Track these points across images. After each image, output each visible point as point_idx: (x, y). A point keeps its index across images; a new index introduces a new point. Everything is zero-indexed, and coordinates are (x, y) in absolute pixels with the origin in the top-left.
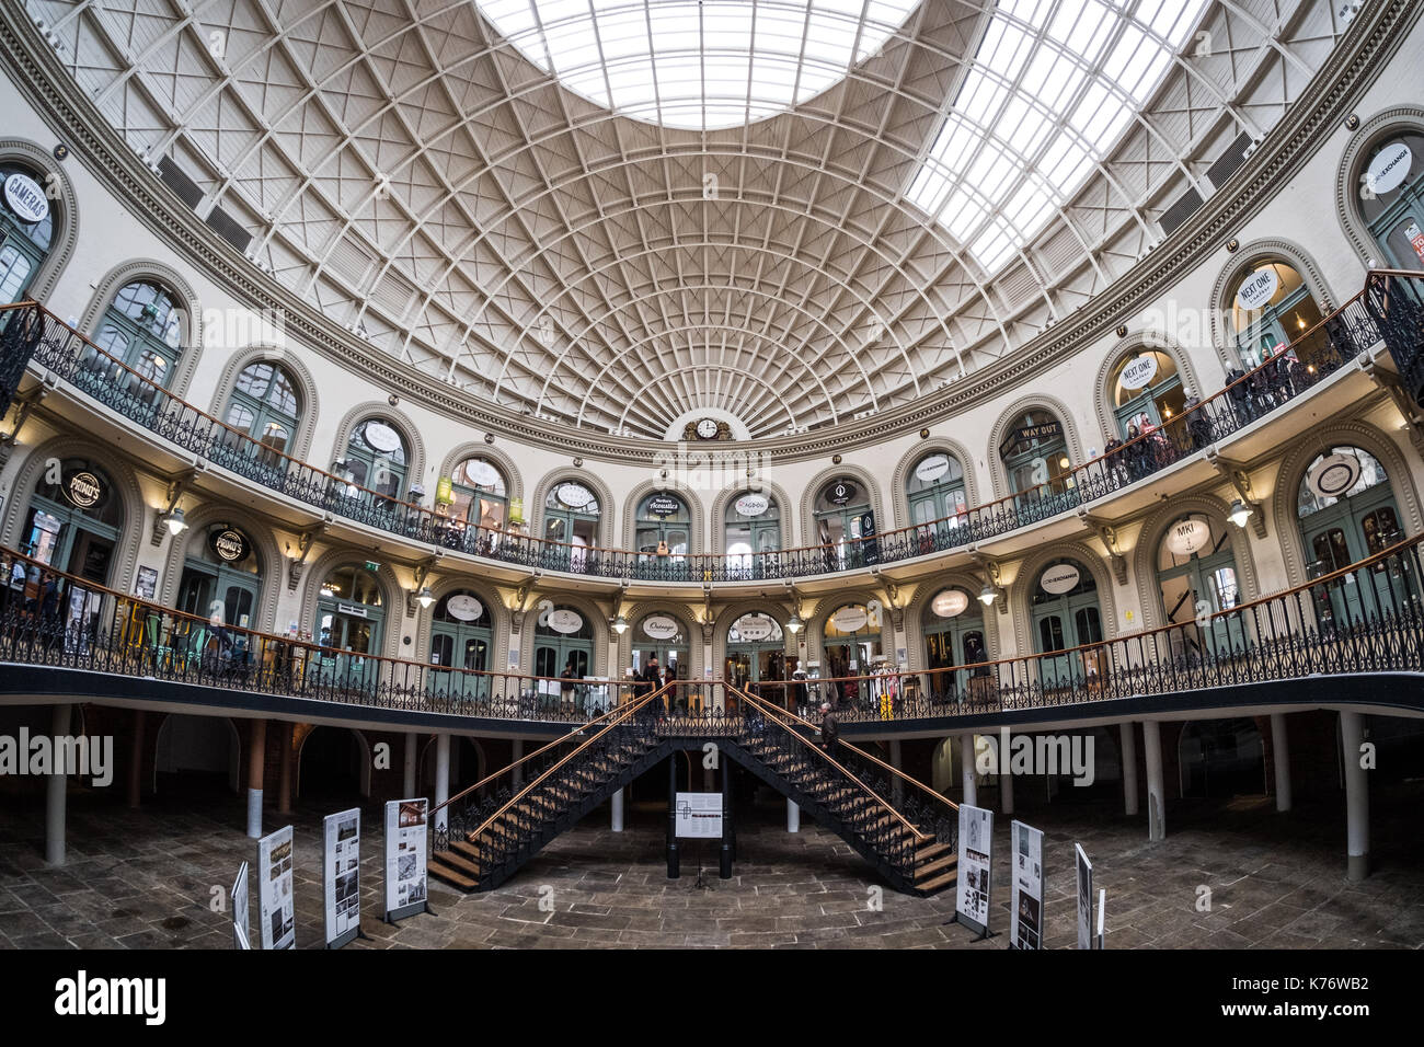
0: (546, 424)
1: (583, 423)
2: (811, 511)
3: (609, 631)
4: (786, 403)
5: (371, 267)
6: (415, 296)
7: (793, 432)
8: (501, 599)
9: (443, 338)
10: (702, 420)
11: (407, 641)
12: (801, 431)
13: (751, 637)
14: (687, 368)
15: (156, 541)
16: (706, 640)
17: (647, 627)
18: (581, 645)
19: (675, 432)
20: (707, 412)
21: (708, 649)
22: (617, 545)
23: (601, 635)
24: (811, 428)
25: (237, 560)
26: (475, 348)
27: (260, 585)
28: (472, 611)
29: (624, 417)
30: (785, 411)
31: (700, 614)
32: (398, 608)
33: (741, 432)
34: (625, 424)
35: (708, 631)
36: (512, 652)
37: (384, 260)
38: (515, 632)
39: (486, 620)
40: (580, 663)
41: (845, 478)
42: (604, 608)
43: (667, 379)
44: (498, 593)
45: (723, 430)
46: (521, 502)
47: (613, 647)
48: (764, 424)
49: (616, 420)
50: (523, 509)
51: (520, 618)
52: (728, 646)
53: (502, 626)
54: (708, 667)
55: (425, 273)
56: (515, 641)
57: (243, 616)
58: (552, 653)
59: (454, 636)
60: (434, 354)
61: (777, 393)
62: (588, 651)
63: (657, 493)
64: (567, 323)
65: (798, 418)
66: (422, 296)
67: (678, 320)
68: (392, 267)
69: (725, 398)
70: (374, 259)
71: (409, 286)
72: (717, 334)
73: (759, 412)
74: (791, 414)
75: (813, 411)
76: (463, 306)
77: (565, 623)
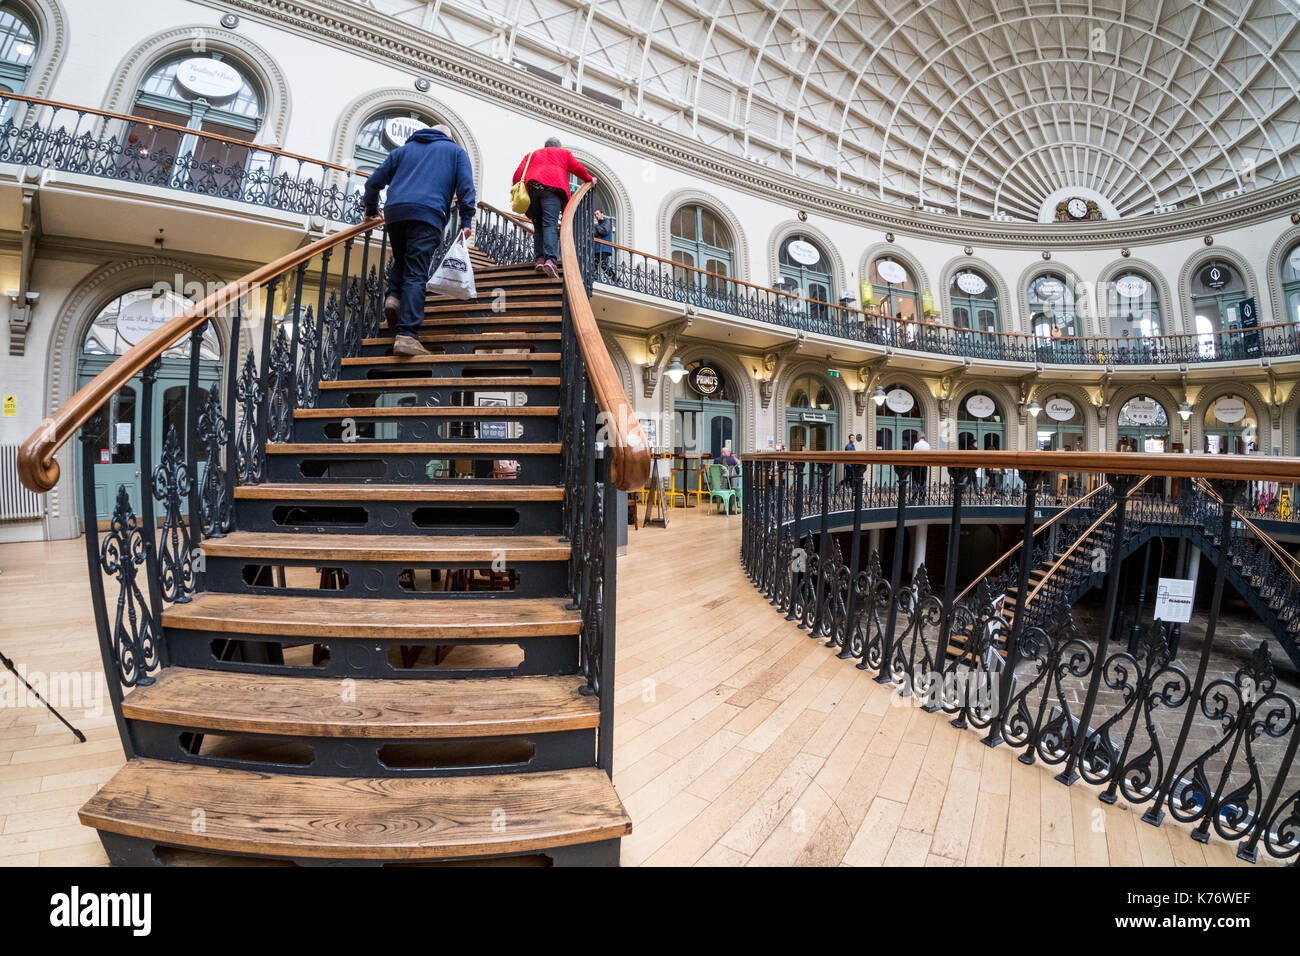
0: (935, 217)
1: (964, 213)
2: (1189, 295)
3: (1019, 414)
4: (1146, 179)
5: (733, 99)
6: (781, 116)
7: (1162, 210)
8: (929, 390)
10: (1069, 200)
12: (1170, 209)
13: (1139, 421)
14: (1055, 144)
15: (648, 393)
16: (1101, 422)
17: (1050, 409)
18: (994, 428)
19: (1047, 214)
20: (1076, 192)
21: (1102, 431)
22: (1017, 329)
23: (1012, 418)
24: (1180, 204)
25: (716, 392)
26: (849, 155)
27: (738, 411)
28: (906, 403)
29: (997, 203)
30: (1146, 187)
31: (1095, 397)
32: (848, 407)
33: (1110, 212)
34: (1000, 209)
35: (1103, 413)
37: (742, 91)
38: (942, 418)
41: (1219, 261)
42: (1012, 391)
43: (1035, 155)
44: (924, 384)
45: (1092, 208)
46: (930, 295)
47: (1022, 428)
48: (1127, 202)
49: (990, 206)
50: (935, 300)
51: (947, 405)
52: (1120, 429)
53: (932, 413)
55: (782, 94)
56: (942, 425)
57: (727, 441)
59: (892, 429)
60: (815, 166)
61: (1136, 168)
62: (1000, 434)
63: (1044, 275)
64: (920, 115)
65: (1161, 194)
66: (789, 116)
67: (1022, 98)
68: (754, 96)
69: (1085, 176)
70: (735, 92)
71: (773, 109)
72: (1063, 111)
73: (1121, 188)
74: (1154, 191)
75: (1173, 188)
76: (824, 117)
77: (980, 407)
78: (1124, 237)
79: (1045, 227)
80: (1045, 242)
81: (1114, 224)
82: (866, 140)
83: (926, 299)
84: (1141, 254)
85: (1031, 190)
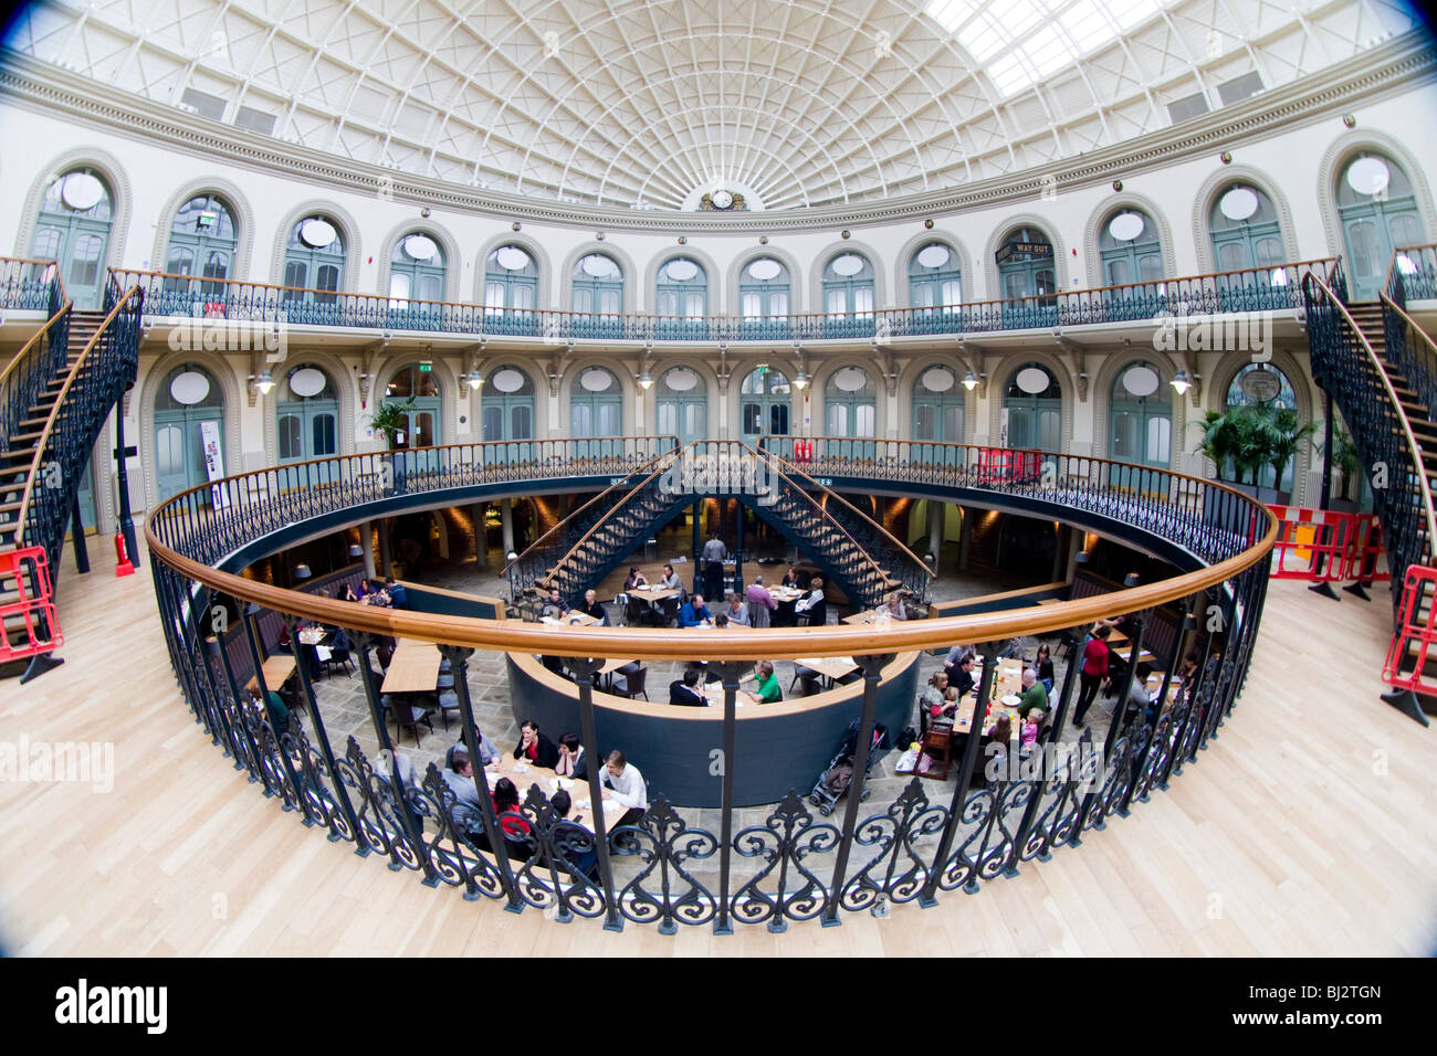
0: (569, 206)
1: (603, 200)
3: (636, 386)
4: (798, 180)
5: (389, 103)
6: (435, 114)
9: (465, 148)
10: (716, 192)
11: (463, 420)
14: (702, 144)
17: (669, 381)
19: (691, 203)
20: (721, 185)
21: (723, 399)
22: (641, 309)
23: (629, 389)
24: (823, 203)
26: (496, 148)
28: (515, 382)
29: (642, 191)
30: (798, 185)
31: (718, 369)
32: (451, 392)
33: (755, 204)
34: (644, 197)
35: (724, 383)
36: (553, 413)
37: (400, 94)
38: (553, 395)
39: (528, 388)
41: (853, 252)
42: (631, 366)
44: (537, 363)
45: (737, 202)
47: (639, 400)
48: (777, 197)
49: (635, 194)
51: (557, 380)
52: (742, 397)
53: (542, 391)
54: (724, 417)
55: (442, 94)
56: (553, 402)
59: (501, 407)
60: (457, 162)
61: (791, 168)
63: (677, 258)
64: (583, 111)
66: (442, 114)
67: (693, 101)
68: (410, 97)
69: (739, 171)
70: (393, 95)
71: (428, 109)
72: (732, 114)
73: (772, 184)
74: (804, 189)
75: (823, 188)
76: (480, 115)
77: (597, 382)
78: (765, 227)
79: (686, 215)
80: (683, 229)
81: (757, 215)
82: (518, 135)
84: (778, 242)
85: (683, 182)
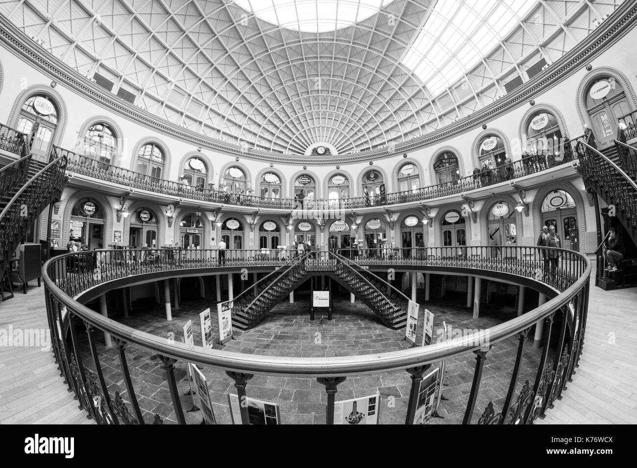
0: (259, 151)
1: (273, 150)
2: (361, 182)
3: (286, 229)
4: (352, 140)
5: (184, 98)
6: (204, 107)
7: (354, 152)
8: (246, 220)
9: (216, 122)
10: (319, 147)
11: (213, 239)
12: (357, 152)
14: (318, 126)
15: (119, 220)
16: (322, 231)
17: (300, 227)
18: (276, 234)
19: (308, 152)
20: (321, 144)
21: (322, 234)
22: (288, 197)
23: (283, 230)
24: (361, 150)
26: (229, 124)
28: (236, 225)
29: (289, 147)
30: (351, 143)
31: (319, 221)
32: (208, 227)
33: (334, 152)
34: (290, 149)
35: (322, 227)
36: (251, 239)
37: (190, 95)
38: (252, 231)
39: (241, 228)
40: (275, 242)
41: (374, 171)
42: (284, 220)
43: (305, 131)
44: (245, 218)
45: (327, 150)
46: (251, 182)
47: (288, 234)
48: (343, 148)
49: (286, 148)
50: (252, 185)
51: (253, 226)
52: (330, 233)
53: (247, 229)
54: (322, 241)
55: (207, 98)
56: (252, 235)
58: (265, 238)
59: (230, 235)
60: (213, 129)
61: (348, 136)
62: (278, 236)
63: (303, 175)
64: (265, 111)
65: (356, 146)
66: (207, 107)
67: (309, 108)
68: (193, 97)
69: (328, 138)
70: (186, 95)
71: (201, 104)
72: (324, 113)
73: (341, 143)
74: (354, 145)
75: (362, 144)
76: (223, 109)
77: (270, 226)
78: (338, 162)
79: (307, 157)
80: (305, 163)
81: (335, 157)
82: (238, 119)
83: (249, 184)
84: (344, 168)
85: (305, 143)
